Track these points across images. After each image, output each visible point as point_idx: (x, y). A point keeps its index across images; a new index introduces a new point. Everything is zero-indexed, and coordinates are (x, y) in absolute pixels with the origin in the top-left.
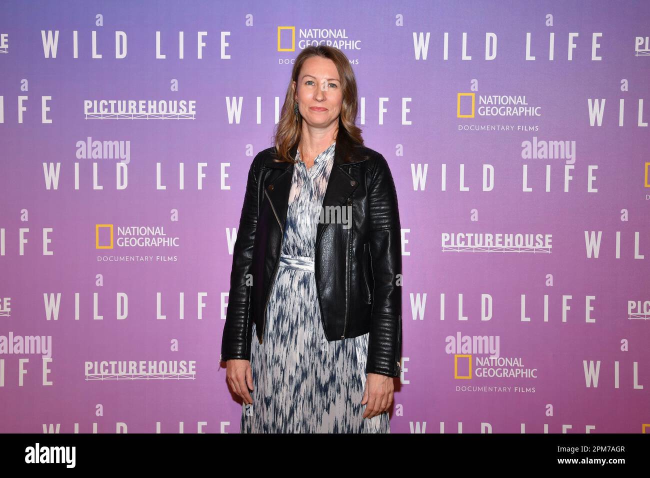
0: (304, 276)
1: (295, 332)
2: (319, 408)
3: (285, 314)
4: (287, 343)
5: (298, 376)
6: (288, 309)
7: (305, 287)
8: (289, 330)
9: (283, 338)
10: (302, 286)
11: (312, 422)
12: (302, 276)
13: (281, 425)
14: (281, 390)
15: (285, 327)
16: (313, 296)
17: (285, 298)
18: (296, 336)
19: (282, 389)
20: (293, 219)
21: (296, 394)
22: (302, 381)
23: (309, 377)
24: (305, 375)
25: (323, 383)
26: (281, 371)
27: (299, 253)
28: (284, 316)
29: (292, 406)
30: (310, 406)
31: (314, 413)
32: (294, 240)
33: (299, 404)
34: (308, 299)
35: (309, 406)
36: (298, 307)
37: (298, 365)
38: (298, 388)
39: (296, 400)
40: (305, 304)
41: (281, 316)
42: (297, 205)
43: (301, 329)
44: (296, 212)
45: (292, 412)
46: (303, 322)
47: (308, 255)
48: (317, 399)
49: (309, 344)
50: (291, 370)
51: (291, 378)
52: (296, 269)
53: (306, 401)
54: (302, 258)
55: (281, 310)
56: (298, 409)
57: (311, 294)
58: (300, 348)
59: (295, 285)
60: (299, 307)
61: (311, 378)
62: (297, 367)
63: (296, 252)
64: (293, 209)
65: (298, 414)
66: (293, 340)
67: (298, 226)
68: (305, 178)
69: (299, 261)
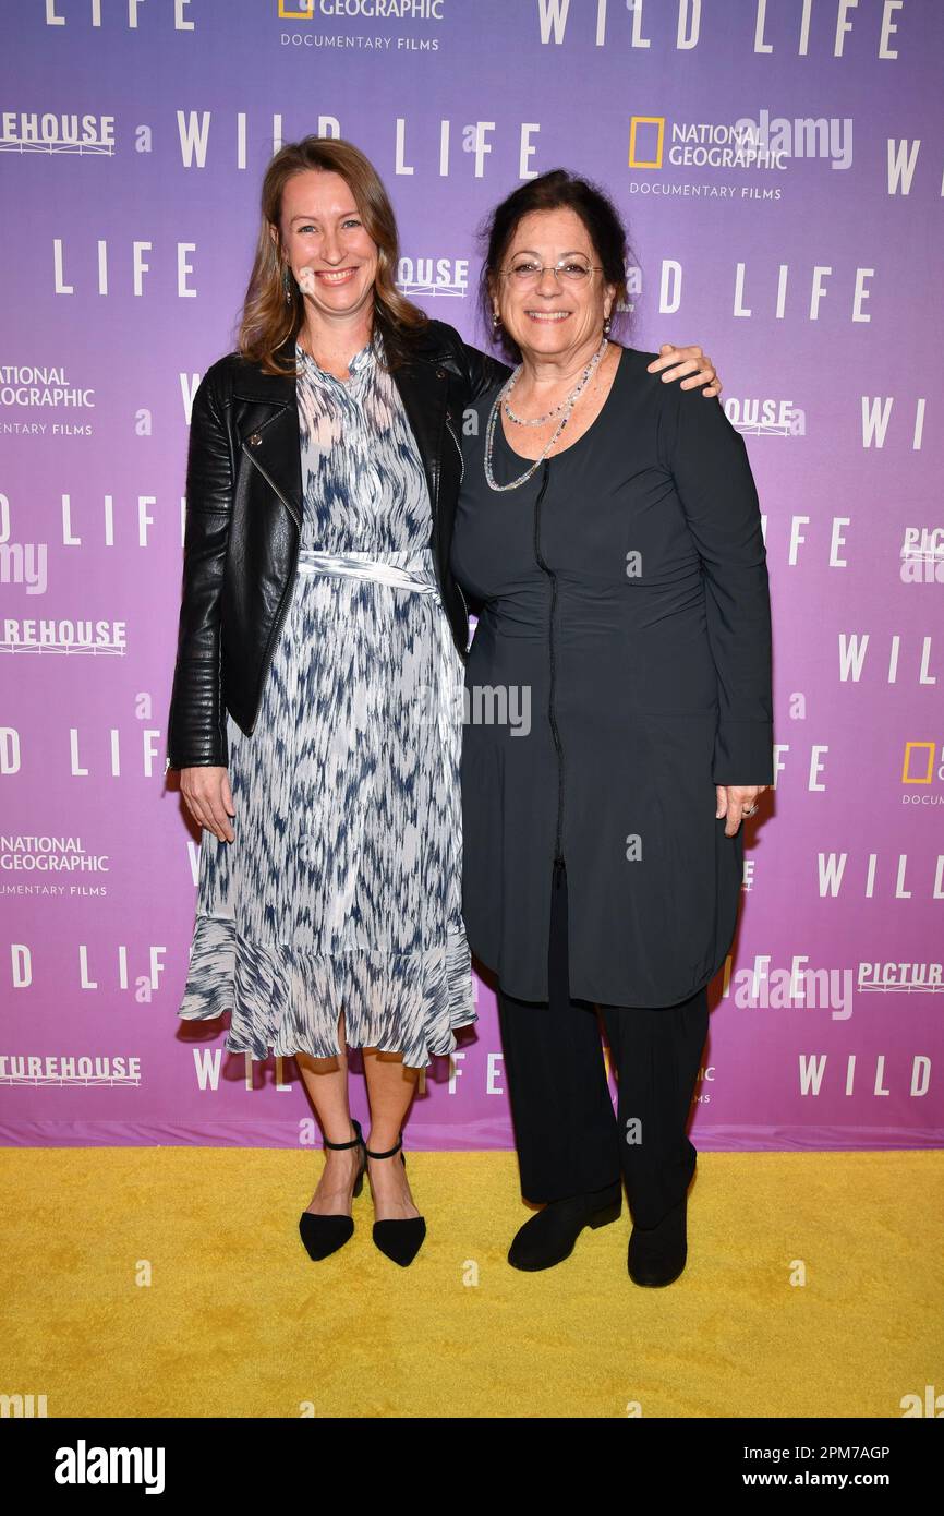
0: (361, 588)
1: (347, 692)
2: (399, 819)
3: (324, 662)
4: (331, 713)
5: (354, 770)
6: (331, 650)
7: (365, 608)
8: (333, 691)
9: (323, 705)
10: (360, 606)
11: (385, 845)
12: (358, 589)
13: (320, 862)
14: (319, 801)
15: (327, 685)
16: (384, 625)
17: (325, 633)
18: (349, 699)
19: (321, 799)
20: (341, 480)
21: (351, 801)
22: (364, 776)
23: (379, 769)
24: (370, 766)
25: (404, 775)
26: (319, 766)
27: (349, 546)
28: (322, 667)
29: (344, 822)
30: (382, 818)
31: (389, 828)
32: (343, 522)
33: (356, 817)
34: (375, 630)
35: (379, 818)
36: (352, 647)
37: (353, 749)
38: (353, 790)
39: (352, 812)
40: (366, 640)
41: (317, 665)
42: (344, 453)
43: (359, 686)
44: (345, 467)
45: (342, 833)
46: (365, 674)
47: (366, 548)
48: (395, 804)
49: (380, 711)
50: (337, 761)
51: (340, 775)
52: (342, 577)
53: (373, 811)
54: (353, 555)
55: (315, 654)
56: (356, 826)
57: (379, 621)
58: (358, 719)
59: (345, 606)
60: (356, 645)
61: (383, 769)
62: (350, 754)
63: (342, 544)
64: (336, 462)
65: (356, 836)
66: (344, 707)
67: (353, 493)
68: (345, 402)
69: (345, 561)
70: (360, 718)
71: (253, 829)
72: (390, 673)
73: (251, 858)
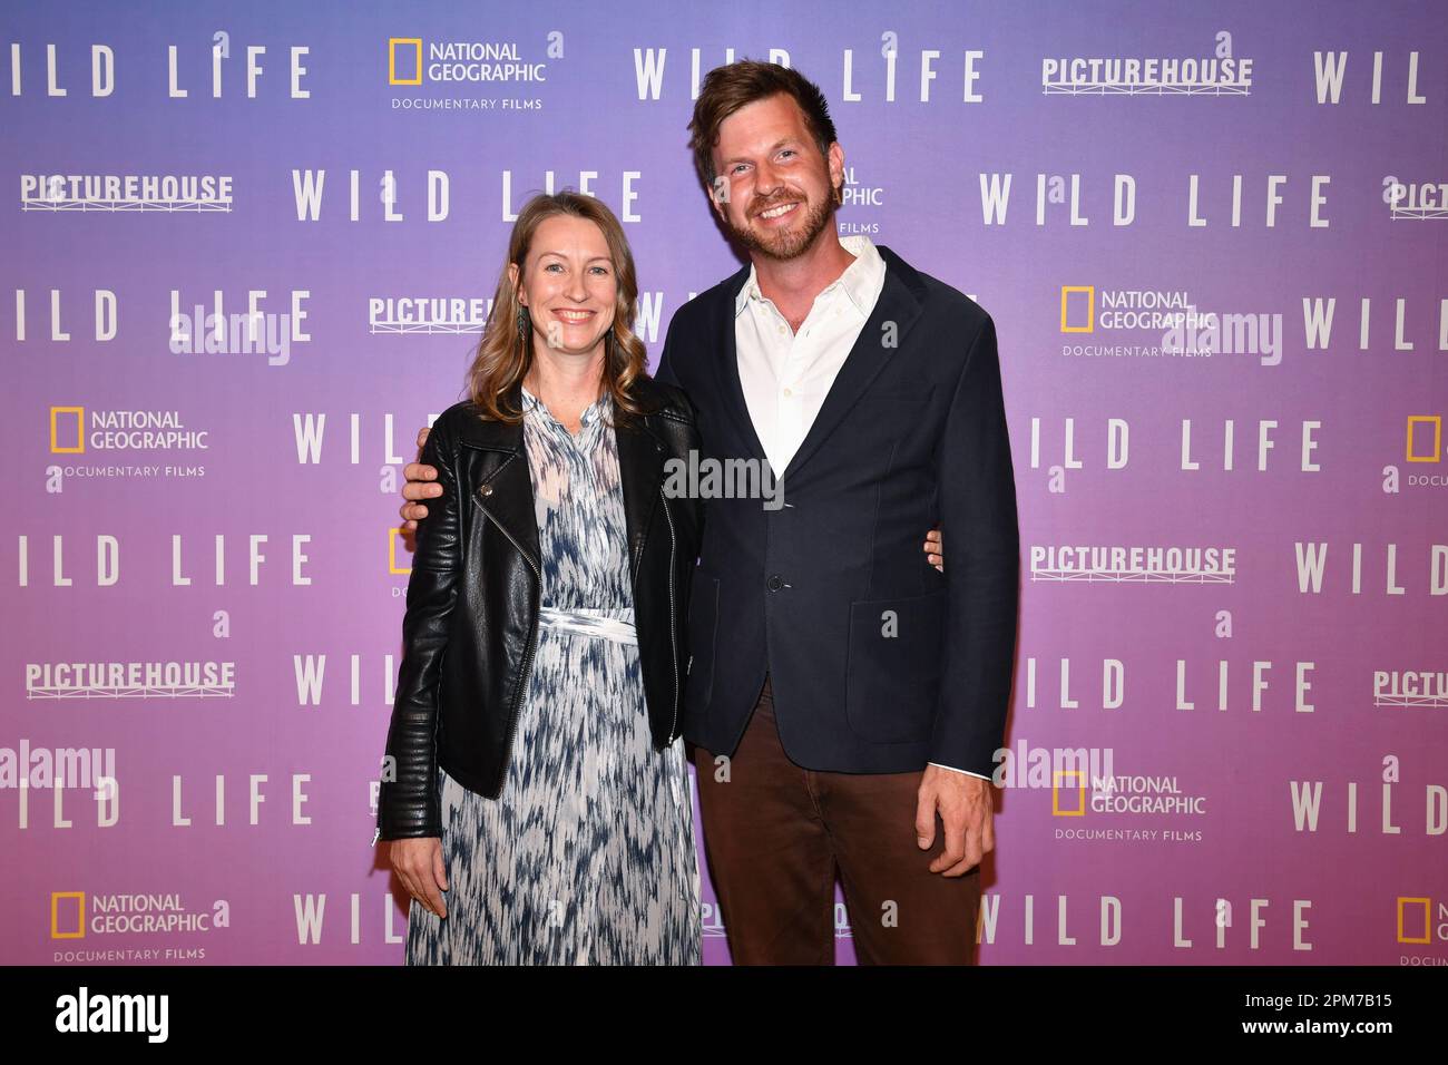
0: (591, 646)
1: (577, 756)
2: (640, 895)
3: (553, 723)
4: (559, 778)
5: (585, 842)
6: (560, 710)
7: (596, 667)
8: (562, 755)
9: (551, 770)
10: (590, 666)
11: (624, 925)
12: (587, 647)
13: (546, 941)
14: (546, 874)
15: (555, 748)
16: (615, 685)
17: (553, 693)
18: (579, 764)
19: (549, 871)
20: (570, 537)
21: (581, 877)
22: (595, 849)
23: (612, 841)
24: (602, 837)
25: (643, 845)
26: (547, 834)
27: (579, 603)
28: (551, 729)
29: (573, 900)
30: (619, 895)
31: (627, 906)
32: (572, 578)
33: (587, 894)
34: (606, 690)
35: (616, 895)
36: (581, 709)
37: (584, 819)
38: (583, 864)
39: (583, 888)
40: (597, 701)
41: (545, 726)
42: (572, 509)
43: (589, 750)
44: (573, 524)
45: (571, 912)
46: (596, 737)
47: (598, 604)
48: (633, 879)
49: (612, 776)
50: (566, 830)
51: (569, 847)
52: (571, 634)
53: (607, 887)
54: (584, 612)
55: (544, 715)
56: (586, 904)
57: (610, 680)
58: (588, 786)
59: (575, 668)
60: (586, 707)
61: (617, 841)
62: (581, 825)
63: (573, 602)
64: (564, 517)
65: (586, 916)
66: (573, 773)
67: (583, 551)
68: (572, 454)
69: (575, 617)
70: (591, 784)
71: (475, 902)
72: (622, 736)
73: (471, 935)
